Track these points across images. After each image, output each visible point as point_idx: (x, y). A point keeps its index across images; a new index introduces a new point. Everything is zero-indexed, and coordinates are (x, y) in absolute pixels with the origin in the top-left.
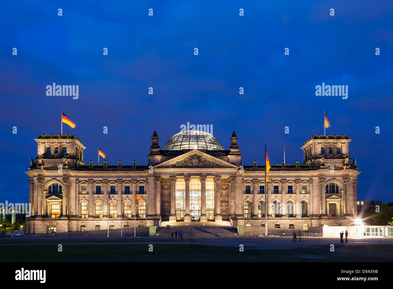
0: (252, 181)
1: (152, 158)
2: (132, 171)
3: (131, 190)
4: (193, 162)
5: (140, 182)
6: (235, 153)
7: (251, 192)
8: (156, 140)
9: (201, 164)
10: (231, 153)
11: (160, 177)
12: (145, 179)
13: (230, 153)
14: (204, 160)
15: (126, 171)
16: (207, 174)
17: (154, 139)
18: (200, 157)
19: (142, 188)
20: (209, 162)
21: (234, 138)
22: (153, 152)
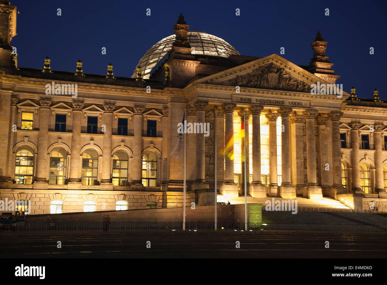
0: (350, 124)
1: (180, 66)
2: (138, 89)
3: (129, 127)
4: (270, 79)
5: (150, 111)
6: (326, 71)
7: (348, 144)
8: (184, 30)
9: (283, 84)
10: (319, 70)
11: (206, 102)
12: (160, 108)
13: (317, 70)
14: (287, 76)
15: (126, 88)
16: (292, 103)
17: (182, 28)
18: (281, 69)
19: (152, 125)
20: (296, 81)
21: (321, 43)
22: (180, 53)
